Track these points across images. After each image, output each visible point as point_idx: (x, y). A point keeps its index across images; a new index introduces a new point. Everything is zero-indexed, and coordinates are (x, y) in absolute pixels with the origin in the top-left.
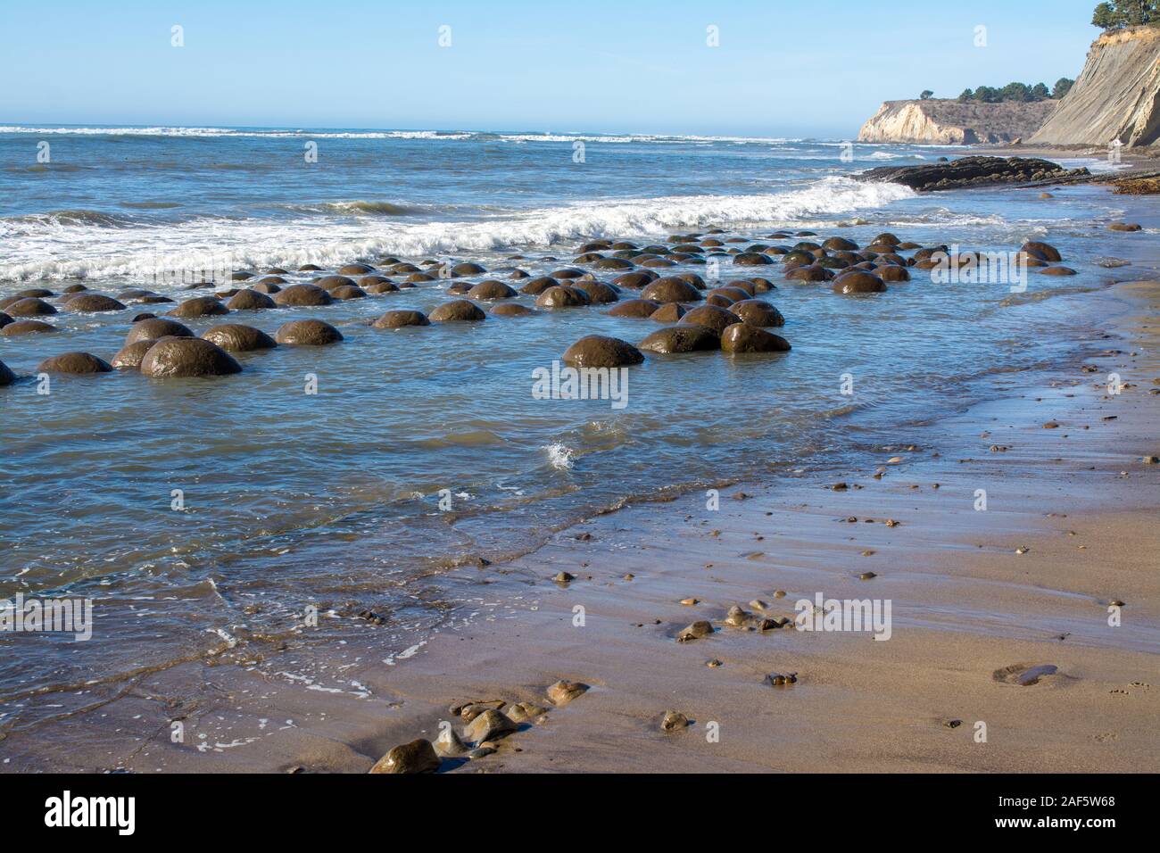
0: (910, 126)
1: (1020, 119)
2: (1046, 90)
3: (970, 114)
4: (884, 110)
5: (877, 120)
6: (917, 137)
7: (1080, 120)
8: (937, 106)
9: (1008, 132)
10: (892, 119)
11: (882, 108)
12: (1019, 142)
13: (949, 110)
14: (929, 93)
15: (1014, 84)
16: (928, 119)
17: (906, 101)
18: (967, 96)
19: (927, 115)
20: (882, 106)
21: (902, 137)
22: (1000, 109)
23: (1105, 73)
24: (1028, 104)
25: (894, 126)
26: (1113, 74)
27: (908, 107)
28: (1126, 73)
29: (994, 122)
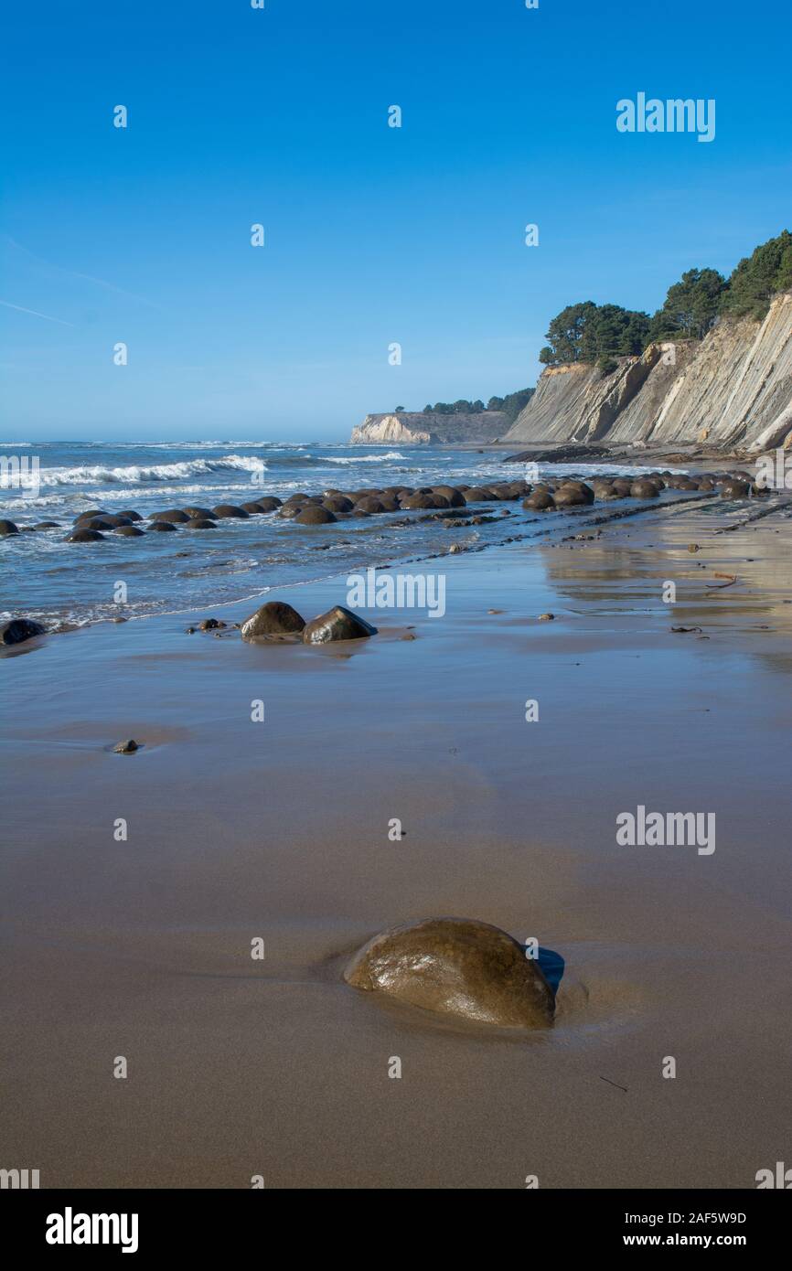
0: (390, 432)
1: (467, 426)
2: (483, 405)
3: (433, 423)
4: (368, 420)
5: (363, 428)
6: (395, 439)
7: (538, 426)
8: (409, 417)
9: (460, 435)
10: (375, 427)
13: (417, 420)
14: (402, 408)
15: (460, 401)
16: (404, 427)
17: (385, 414)
18: (429, 410)
19: (402, 424)
20: (366, 417)
21: (384, 440)
22: (452, 419)
23: (551, 394)
24: (472, 415)
25: (377, 432)
26: (558, 394)
27: (387, 418)
28: (567, 395)
29: (450, 428)
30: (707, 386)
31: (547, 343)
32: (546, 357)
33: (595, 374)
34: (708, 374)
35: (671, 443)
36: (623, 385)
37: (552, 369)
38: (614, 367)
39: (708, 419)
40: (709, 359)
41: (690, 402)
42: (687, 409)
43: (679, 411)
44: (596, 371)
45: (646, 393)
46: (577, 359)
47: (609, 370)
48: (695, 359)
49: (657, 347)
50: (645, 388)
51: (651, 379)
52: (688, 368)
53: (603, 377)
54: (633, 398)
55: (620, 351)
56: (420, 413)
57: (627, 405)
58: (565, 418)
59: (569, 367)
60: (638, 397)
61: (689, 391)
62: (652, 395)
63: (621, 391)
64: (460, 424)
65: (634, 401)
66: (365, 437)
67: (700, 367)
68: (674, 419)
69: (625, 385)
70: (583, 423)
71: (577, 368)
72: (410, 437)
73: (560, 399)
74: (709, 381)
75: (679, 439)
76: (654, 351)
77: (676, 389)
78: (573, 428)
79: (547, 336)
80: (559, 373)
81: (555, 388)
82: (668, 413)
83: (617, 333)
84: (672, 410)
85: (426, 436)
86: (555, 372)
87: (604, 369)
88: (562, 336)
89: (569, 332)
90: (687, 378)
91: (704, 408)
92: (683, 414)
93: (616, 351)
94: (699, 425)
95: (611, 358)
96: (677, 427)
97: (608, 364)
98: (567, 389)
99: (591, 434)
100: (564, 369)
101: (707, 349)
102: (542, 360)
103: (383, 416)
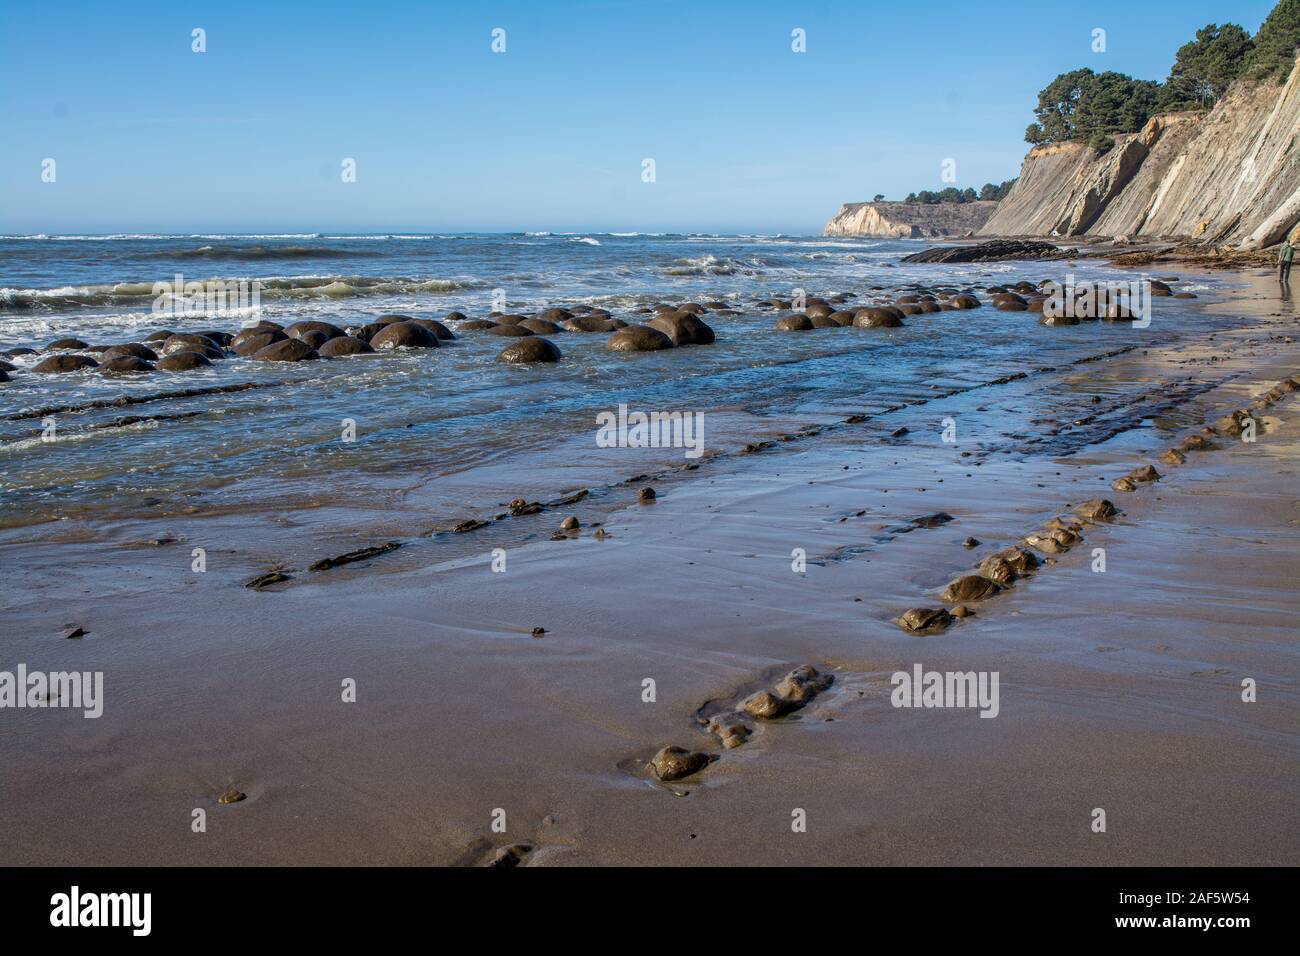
0: (867, 224)
1: (955, 217)
2: (975, 194)
3: (915, 213)
4: (844, 211)
5: (838, 219)
6: (872, 233)
7: (1020, 216)
8: (888, 207)
9: (946, 227)
10: (851, 218)
11: (842, 209)
12: (971, 234)
13: (898, 211)
14: (881, 197)
15: (949, 189)
16: (882, 218)
17: (862, 204)
18: (911, 199)
19: (881, 215)
20: (842, 207)
21: (860, 233)
22: (939, 209)
23: (1037, 179)
24: (961, 205)
25: (853, 224)
26: (1044, 180)
27: (864, 208)
28: (1055, 179)
29: (935, 220)
30: (1213, 167)
31: (1034, 119)
32: (1034, 136)
33: (1087, 154)
34: (1216, 151)
35: (1164, 237)
36: (1115, 168)
37: (1039, 150)
38: (1111, 145)
39: (1214, 208)
40: (1217, 133)
41: (1191, 188)
42: (1187, 194)
43: (1177, 199)
44: (1090, 151)
45: (1143, 178)
46: (1069, 138)
47: (1104, 149)
48: (1200, 133)
49: (1160, 121)
50: (1143, 170)
51: (1151, 160)
52: (1191, 145)
53: (1096, 159)
54: (1128, 182)
55: (1121, 127)
56: (901, 202)
57: (1120, 192)
58: (1051, 206)
59: (1058, 147)
60: (1133, 181)
61: (1191, 172)
62: (1151, 179)
63: (1113, 174)
64: (946, 214)
65: (1128, 186)
66: (839, 230)
67: (1205, 143)
68: (1171, 209)
69: (1118, 167)
70: (1068, 214)
71: (1069, 147)
72: (888, 228)
73: (1046, 185)
74: (1218, 160)
75: (1176, 232)
76: (1156, 125)
77: (1175, 171)
78: (1057, 219)
79: (1036, 111)
80: (1047, 154)
81: (1042, 172)
82: (1164, 200)
83: (1117, 105)
84: (1169, 197)
85: (907, 229)
86: (1042, 153)
87: (1098, 149)
88: (1051, 110)
89: (1060, 105)
90: (1190, 157)
91: (1209, 194)
92: (1182, 203)
93: (1116, 127)
94: (1201, 215)
95: (1108, 136)
96: (1174, 218)
97: (1104, 143)
98: (1056, 173)
99: (1073, 227)
100: (1053, 150)
101: (1215, 122)
102: (1028, 139)
103: (860, 205)
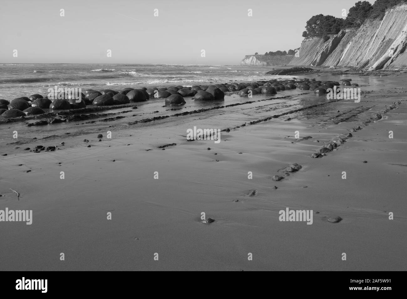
1: (280, 60)
2: (286, 52)
3: (268, 58)
5: (244, 60)
7: (300, 60)
8: (259, 56)
9: (277, 63)
12: (286, 65)
13: (262, 58)
14: (257, 53)
15: (278, 51)
16: (257, 60)
17: (251, 55)
18: (266, 54)
20: (245, 56)
21: (251, 65)
22: (275, 57)
24: (282, 56)
25: (248, 61)
26: (308, 49)
28: (311, 49)
29: (274, 61)
31: (305, 30)
37: (307, 39)
44: (322, 40)
53: (325, 42)
56: (263, 55)
59: (313, 38)
64: (277, 59)
66: (244, 63)
70: (315, 59)
71: (316, 38)
72: (259, 63)
78: (312, 61)
81: (307, 46)
89: (313, 25)
93: (330, 33)
99: (317, 63)
102: (303, 36)
